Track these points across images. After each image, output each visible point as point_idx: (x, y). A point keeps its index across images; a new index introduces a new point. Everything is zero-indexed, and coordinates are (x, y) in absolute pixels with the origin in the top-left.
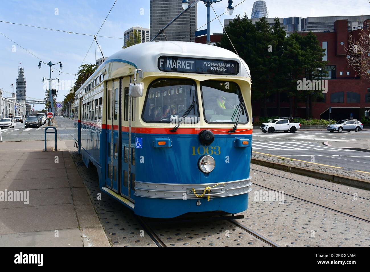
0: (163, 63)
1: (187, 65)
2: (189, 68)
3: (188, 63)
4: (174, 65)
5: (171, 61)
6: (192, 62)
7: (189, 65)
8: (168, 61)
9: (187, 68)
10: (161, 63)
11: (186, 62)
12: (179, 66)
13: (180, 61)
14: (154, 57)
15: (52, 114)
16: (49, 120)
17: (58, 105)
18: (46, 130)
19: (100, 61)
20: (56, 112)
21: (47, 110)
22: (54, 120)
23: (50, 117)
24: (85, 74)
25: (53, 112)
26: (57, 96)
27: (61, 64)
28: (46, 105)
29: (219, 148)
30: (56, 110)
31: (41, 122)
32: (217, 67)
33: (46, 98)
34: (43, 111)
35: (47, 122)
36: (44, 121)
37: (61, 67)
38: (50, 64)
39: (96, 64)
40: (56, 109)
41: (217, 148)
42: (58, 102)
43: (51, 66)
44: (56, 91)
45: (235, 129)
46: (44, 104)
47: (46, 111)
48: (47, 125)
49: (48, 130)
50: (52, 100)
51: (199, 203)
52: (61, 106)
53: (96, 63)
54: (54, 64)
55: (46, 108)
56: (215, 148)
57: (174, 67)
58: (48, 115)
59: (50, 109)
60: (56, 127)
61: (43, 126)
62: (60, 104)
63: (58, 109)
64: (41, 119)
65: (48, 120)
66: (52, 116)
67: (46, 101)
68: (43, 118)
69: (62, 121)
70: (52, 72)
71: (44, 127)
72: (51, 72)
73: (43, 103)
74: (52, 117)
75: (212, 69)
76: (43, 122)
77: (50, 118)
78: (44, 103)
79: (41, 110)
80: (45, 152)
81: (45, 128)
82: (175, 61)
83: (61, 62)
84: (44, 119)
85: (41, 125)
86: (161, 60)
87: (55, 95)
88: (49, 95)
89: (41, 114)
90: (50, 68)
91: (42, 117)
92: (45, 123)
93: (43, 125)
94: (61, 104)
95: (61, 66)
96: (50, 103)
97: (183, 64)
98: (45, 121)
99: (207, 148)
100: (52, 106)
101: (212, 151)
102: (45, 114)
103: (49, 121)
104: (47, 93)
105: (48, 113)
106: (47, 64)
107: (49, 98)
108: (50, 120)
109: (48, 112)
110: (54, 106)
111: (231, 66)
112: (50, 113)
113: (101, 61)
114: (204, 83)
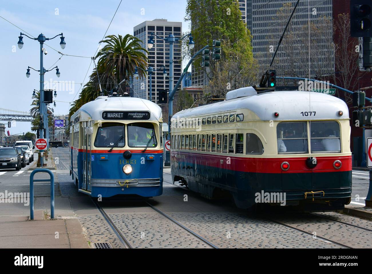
0: (105, 115)
1: (119, 115)
2: (120, 117)
3: (120, 114)
4: (111, 116)
5: (110, 114)
6: (122, 114)
7: (120, 115)
8: (108, 114)
9: (119, 117)
10: (104, 115)
11: (118, 114)
12: (114, 116)
13: (115, 114)
14: (100, 112)
15: (46, 142)
16: (39, 154)
17: (58, 122)
18: (32, 175)
19: (142, 29)
20: (53, 137)
21: (35, 133)
22: (50, 153)
23: (41, 149)
24: (112, 57)
25: (47, 136)
26: (55, 105)
27: (62, 38)
28: (34, 123)
29: (135, 161)
30: (54, 134)
31: (24, 159)
32: (137, 116)
33: (32, 110)
34: (28, 137)
35: (36, 158)
36: (30, 156)
37: (63, 45)
38: (41, 39)
39: (135, 35)
40: (54, 130)
41: (134, 161)
42: (58, 117)
43: (42, 42)
44: (53, 93)
45: (145, 150)
46: (29, 120)
47: (33, 135)
48: (36, 165)
49: (35, 177)
50: (46, 113)
51: (123, 189)
52: (64, 125)
53: (135, 33)
54: (48, 39)
55: (33, 129)
56: (133, 161)
57: (112, 117)
58: (38, 144)
59: (41, 131)
60: (54, 169)
61: (27, 167)
62: (62, 121)
63: (57, 132)
64: (24, 153)
65: (37, 154)
66: (45, 146)
67: (33, 115)
68: (27, 151)
69: (64, 155)
70: (46, 54)
71: (30, 169)
72: (44, 55)
73: (27, 118)
74: (46, 149)
75: (134, 117)
76: (27, 158)
77: (41, 151)
78: (30, 118)
79: (24, 133)
80: (31, 222)
81: (31, 171)
82: (112, 114)
83: (62, 34)
84: (30, 152)
85: (23, 166)
86: (104, 113)
87: (52, 102)
88: (39, 103)
89: (25, 141)
90: (41, 47)
91: (26, 149)
92: (31, 159)
93: (28, 164)
94: (64, 121)
95: (62, 43)
96: (41, 119)
97: (117, 115)
98: (33, 156)
99: (128, 161)
100: (46, 126)
101: (131, 162)
102: (31, 141)
103: (40, 156)
104: (35, 99)
105: (37, 140)
106: (35, 39)
107: (39, 108)
108: (42, 153)
109: (38, 138)
110: (50, 124)
111: (145, 114)
112: (41, 141)
113: (145, 27)
114: (129, 125)
